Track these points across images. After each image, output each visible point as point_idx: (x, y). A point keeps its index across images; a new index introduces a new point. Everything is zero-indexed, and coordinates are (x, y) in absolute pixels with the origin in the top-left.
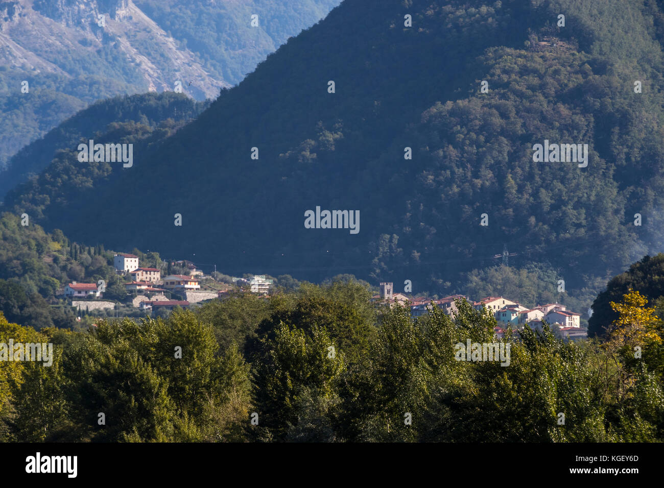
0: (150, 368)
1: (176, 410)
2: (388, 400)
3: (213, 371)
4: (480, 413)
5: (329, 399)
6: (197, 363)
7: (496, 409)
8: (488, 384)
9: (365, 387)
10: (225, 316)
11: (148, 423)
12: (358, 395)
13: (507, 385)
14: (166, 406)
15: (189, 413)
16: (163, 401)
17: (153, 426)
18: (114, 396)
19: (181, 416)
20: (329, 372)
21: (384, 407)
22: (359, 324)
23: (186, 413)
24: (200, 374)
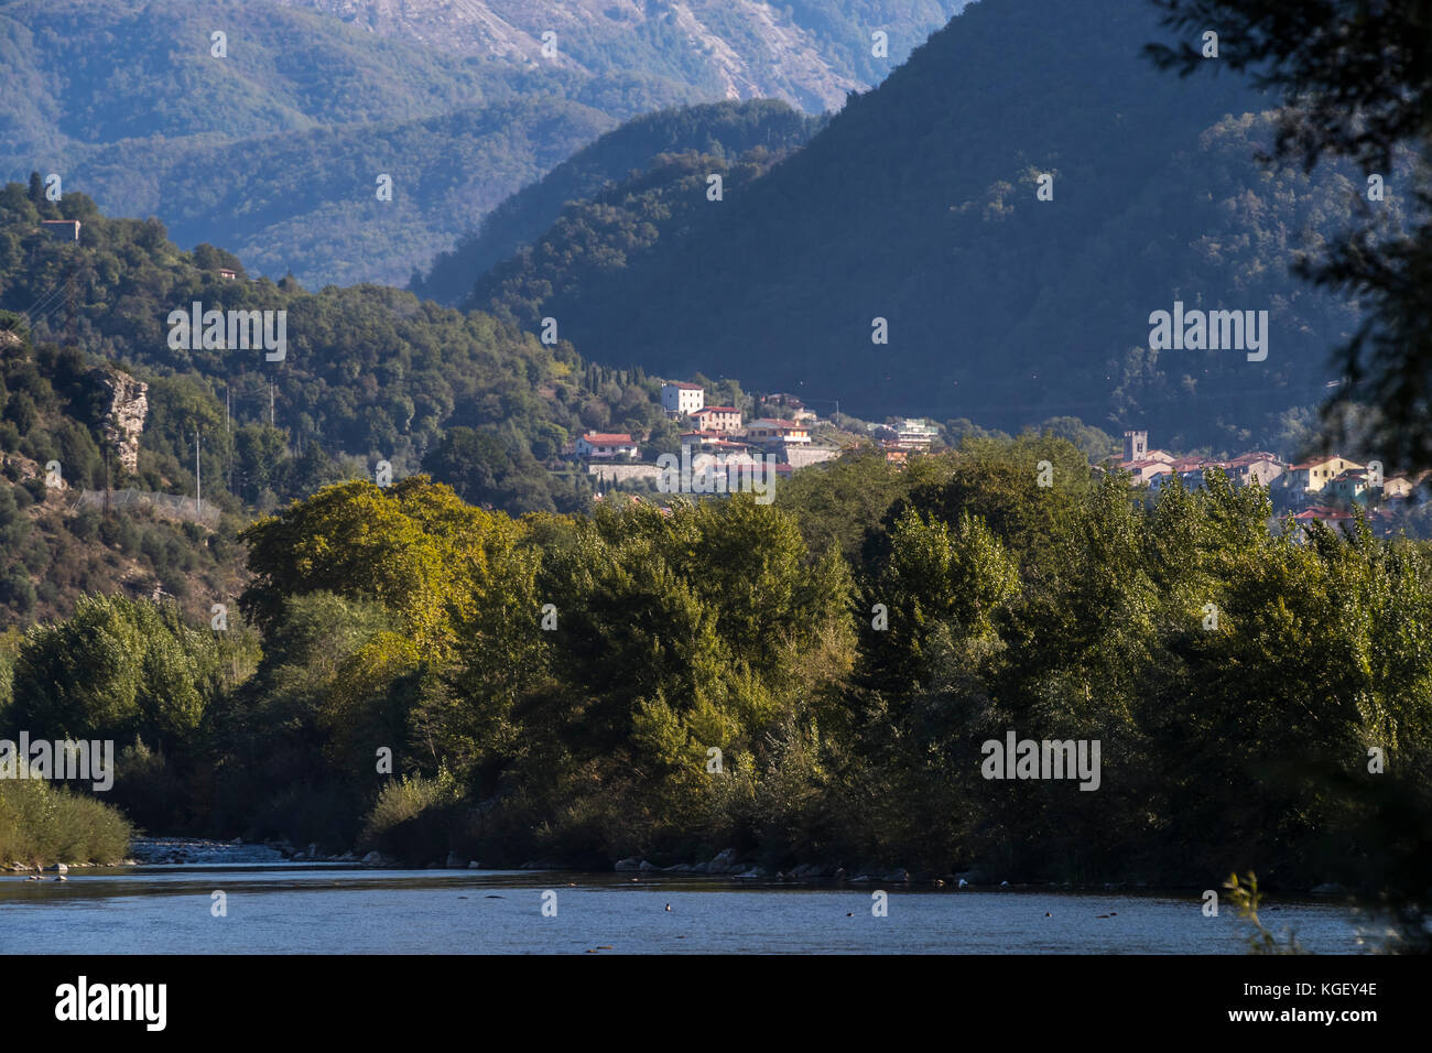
0: (685, 587)
1: (732, 660)
2: (1086, 645)
3: (798, 590)
4: (1236, 667)
5: (986, 641)
6: (768, 578)
7: (1264, 660)
8: (1252, 617)
9: (1043, 621)
10: (830, 495)
11: (683, 681)
12: (1032, 636)
13: (1284, 619)
14: (714, 653)
15: (752, 666)
16: (709, 644)
17: (691, 688)
18: (623, 636)
19: (740, 670)
20: (987, 596)
21: (1081, 655)
22: (1064, 507)
23: (746, 666)
24: (775, 598)
